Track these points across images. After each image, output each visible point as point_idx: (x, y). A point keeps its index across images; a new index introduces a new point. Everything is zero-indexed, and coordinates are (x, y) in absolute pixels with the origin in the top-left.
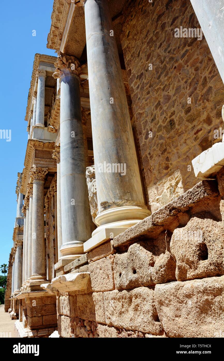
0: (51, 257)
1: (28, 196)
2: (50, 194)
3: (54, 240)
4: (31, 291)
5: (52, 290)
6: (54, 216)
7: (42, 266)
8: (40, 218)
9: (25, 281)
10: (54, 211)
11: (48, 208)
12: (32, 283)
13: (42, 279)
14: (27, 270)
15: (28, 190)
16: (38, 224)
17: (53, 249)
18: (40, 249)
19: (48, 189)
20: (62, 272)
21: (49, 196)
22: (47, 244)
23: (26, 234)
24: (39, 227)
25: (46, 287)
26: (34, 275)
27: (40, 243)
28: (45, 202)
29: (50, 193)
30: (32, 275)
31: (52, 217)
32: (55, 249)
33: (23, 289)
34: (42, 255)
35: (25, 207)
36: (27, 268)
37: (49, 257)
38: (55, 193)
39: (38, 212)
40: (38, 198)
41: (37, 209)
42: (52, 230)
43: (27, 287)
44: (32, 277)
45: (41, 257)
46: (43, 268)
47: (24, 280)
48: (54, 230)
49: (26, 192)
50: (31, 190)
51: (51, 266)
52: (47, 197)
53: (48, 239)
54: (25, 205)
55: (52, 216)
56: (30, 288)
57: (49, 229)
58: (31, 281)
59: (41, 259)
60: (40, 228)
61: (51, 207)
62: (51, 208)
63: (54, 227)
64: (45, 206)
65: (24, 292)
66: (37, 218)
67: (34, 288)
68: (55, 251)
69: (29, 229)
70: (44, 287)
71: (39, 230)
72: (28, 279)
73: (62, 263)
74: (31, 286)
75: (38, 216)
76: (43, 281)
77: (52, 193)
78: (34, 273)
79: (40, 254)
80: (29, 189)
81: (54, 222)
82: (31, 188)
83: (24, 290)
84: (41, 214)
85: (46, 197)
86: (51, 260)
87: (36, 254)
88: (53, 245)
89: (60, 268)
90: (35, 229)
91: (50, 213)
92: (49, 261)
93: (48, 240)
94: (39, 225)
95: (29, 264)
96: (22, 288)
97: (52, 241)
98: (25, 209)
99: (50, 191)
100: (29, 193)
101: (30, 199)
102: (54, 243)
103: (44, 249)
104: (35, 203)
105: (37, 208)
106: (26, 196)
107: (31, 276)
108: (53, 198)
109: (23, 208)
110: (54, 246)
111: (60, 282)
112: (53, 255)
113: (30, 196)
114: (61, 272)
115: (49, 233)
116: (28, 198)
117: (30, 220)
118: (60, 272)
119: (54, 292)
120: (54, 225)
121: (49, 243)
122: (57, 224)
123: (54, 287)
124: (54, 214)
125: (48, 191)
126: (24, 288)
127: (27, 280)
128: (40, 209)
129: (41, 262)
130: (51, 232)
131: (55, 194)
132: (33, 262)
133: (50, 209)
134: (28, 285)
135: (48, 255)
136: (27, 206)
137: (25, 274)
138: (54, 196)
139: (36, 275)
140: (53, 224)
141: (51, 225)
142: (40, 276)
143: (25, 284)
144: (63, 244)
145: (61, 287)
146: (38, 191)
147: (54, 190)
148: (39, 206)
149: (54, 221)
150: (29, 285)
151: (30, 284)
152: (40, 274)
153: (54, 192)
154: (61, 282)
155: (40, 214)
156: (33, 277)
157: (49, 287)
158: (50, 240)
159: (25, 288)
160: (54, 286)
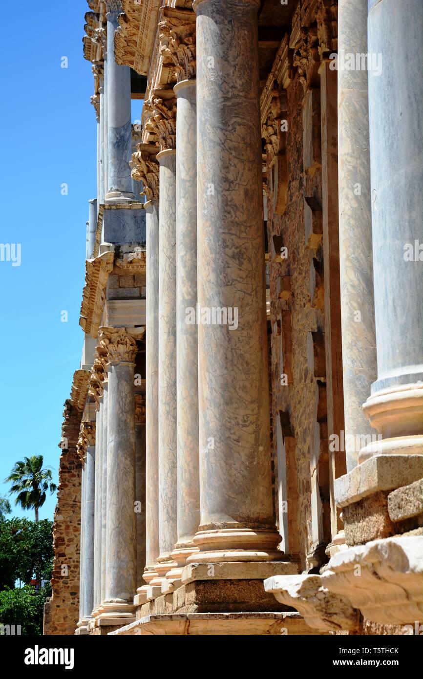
0: (298, 430)
1: (170, 85)
2: (293, 70)
3: (318, 337)
4: (199, 610)
5: (327, 609)
6: (315, 204)
7: (252, 479)
8: (241, 217)
9: (163, 555)
10: (319, 170)
11: (282, 153)
12: (202, 566)
13: (260, 549)
14: (175, 496)
15: (162, 47)
16: (230, 252)
17: (315, 386)
18: (244, 388)
19: (280, 40)
20: (377, 521)
21: (287, 82)
22: (277, 357)
23: (163, 299)
24: (234, 264)
25: (294, 594)
26: (212, 527)
27: (241, 356)
28: (263, 120)
29: (291, 61)
30: (204, 522)
31: (308, 210)
32: (322, 385)
33: (150, 595)
34: (252, 418)
35: (152, 149)
36: (174, 482)
37: (288, 431)
38: (324, 62)
39: (226, 180)
40: (226, 99)
41: (225, 166)
42: (305, 281)
43: (174, 585)
44: (201, 536)
45: (252, 428)
46: (262, 489)
47: (156, 549)
48: (319, 283)
49: (152, 58)
50: (182, 50)
51: (302, 476)
52: (277, 86)
53: (286, 329)
54: (146, 137)
55: (308, 200)
56: (193, 593)
57: (289, 274)
58: (198, 555)
59: (251, 439)
60: (244, 275)
61: (299, 151)
62: (300, 156)
63: (319, 266)
64: (264, 142)
65: (157, 610)
66: (224, 219)
67: (214, 594)
68: (322, 398)
69: (181, 272)
70: (284, 593)
71: (239, 286)
72: (181, 541)
73: (380, 477)
74: (198, 583)
75: (227, 207)
76: (263, 559)
77: (304, 64)
78: (211, 512)
79: (242, 412)
80: (168, 44)
81: (315, 238)
82: (180, 40)
83: (159, 600)
84: (246, 193)
85: (270, 84)
86: (302, 447)
87: (221, 415)
88: (310, 364)
89: (366, 499)
90: (212, 277)
91: (295, 184)
92: (290, 450)
93: (285, 338)
94: (238, 256)
95: (181, 462)
96: (147, 590)
97: (309, 343)
98: (150, 157)
99: (291, 52)
100: (168, 65)
101: (182, 104)
102: (319, 354)
103: (265, 384)
104: (209, 129)
105: (222, 159)
106: (155, 84)
107: (195, 527)
108: (309, 95)
109: (139, 153)
110: (320, 371)
111: (375, 573)
112: (314, 419)
113: (182, 83)
114: (373, 518)
115: (286, 295)
116: (168, 94)
117: (181, 227)
118: (364, 517)
119: (335, 619)
120: (320, 251)
121: (288, 349)
122: (335, 248)
123: (333, 596)
124: (317, 188)
125: (283, 53)
126: (157, 590)
127: (176, 552)
128: (240, 166)
129: (251, 456)
130: (297, 291)
131: (321, 71)
132: (207, 455)
133: (291, 157)
134: (184, 579)
135: (286, 417)
136: (160, 145)
137: (162, 516)
138: (315, 85)
139: (226, 526)
140: (314, 246)
141: (302, 252)
142: (249, 534)
143: (162, 573)
144: (381, 376)
145: (379, 599)
146: (224, 58)
147: (316, 45)
148: (235, 149)
149: (318, 228)
150: (186, 574)
151: (196, 570)
152: (247, 522)
153: (317, 58)
154: (383, 571)
155: (238, 196)
156: (211, 534)
157: (312, 593)
158: (295, 334)
159: (165, 589)
160: (336, 590)
